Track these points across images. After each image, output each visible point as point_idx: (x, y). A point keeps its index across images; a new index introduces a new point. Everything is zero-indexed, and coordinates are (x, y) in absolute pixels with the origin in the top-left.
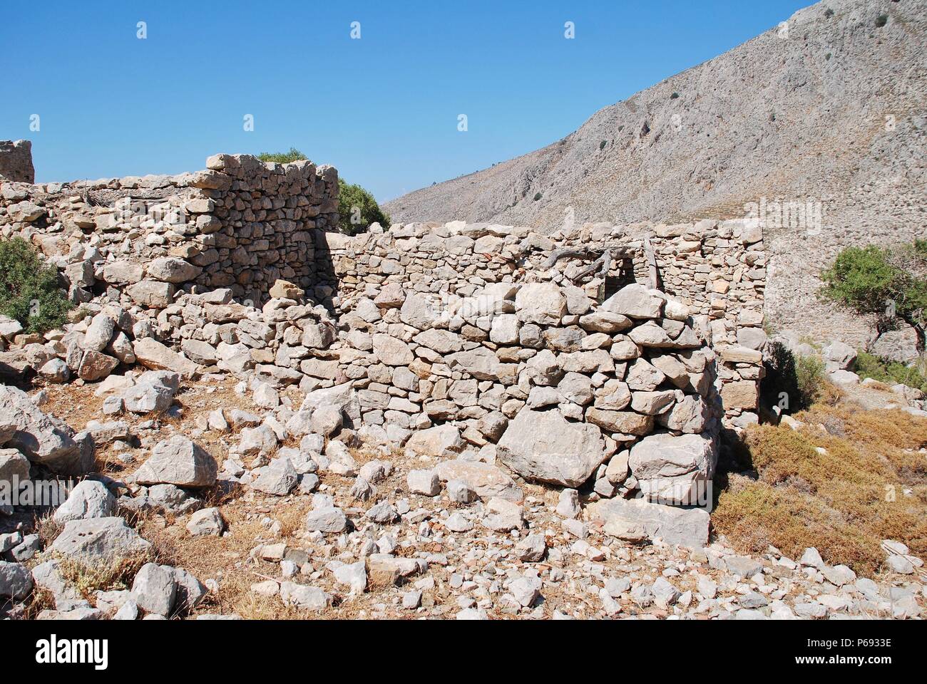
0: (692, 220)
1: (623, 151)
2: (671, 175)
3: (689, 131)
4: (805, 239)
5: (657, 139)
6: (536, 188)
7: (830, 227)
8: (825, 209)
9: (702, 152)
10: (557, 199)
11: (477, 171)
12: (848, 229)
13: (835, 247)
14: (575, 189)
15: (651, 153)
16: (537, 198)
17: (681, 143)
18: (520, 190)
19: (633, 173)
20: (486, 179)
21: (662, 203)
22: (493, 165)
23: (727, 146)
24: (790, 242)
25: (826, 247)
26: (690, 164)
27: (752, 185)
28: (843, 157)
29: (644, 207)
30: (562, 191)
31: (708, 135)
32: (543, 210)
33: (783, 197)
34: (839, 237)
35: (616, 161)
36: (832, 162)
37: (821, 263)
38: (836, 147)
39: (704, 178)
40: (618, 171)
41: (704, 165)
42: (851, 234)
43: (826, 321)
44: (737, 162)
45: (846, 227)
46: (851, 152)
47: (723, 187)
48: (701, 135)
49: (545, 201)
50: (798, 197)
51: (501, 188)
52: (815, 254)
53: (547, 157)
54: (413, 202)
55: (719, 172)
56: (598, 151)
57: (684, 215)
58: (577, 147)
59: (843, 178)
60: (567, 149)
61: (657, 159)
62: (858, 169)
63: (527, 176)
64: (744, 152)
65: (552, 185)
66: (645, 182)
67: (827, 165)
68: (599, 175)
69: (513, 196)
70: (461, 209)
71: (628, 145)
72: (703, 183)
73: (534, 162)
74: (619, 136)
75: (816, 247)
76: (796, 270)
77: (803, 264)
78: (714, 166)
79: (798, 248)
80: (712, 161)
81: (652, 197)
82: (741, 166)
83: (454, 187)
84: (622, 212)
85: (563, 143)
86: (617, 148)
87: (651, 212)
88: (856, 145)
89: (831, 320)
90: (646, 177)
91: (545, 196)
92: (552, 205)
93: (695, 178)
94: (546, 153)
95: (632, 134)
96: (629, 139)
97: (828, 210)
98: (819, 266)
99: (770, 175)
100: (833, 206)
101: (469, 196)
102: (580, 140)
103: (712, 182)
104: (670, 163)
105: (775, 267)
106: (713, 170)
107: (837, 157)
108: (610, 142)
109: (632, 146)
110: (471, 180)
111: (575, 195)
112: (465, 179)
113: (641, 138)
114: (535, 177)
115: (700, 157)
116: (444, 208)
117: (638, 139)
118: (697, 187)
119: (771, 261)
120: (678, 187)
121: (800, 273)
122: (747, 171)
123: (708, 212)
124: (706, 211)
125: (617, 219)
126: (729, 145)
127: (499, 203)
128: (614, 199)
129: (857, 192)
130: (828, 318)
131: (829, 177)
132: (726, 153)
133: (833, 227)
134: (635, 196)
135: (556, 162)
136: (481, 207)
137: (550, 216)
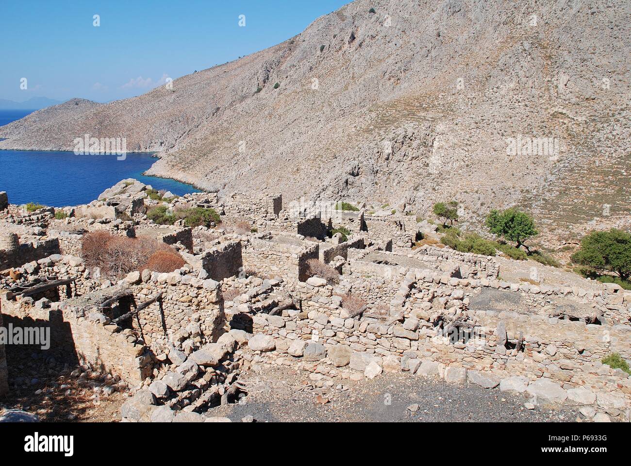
0: (386, 109)
1: (336, 53)
2: (371, 74)
3: (383, 41)
4: (457, 124)
5: (360, 45)
6: (274, 79)
7: (472, 116)
8: (469, 104)
9: (392, 57)
10: (291, 88)
11: (228, 62)
12: (483, 118)
13: (475, 130)
14: (303, 81)
15: (356, 56)
16: (277, 86)
17: (377, 49)
18: (261, 79)
19: (345, 70)
20: (235, 69)
21: (365, 93)
22: (240, 57)
23: (409, 54)
24: (448, 126)
25: (469, 129)
26: (383, 66)
27: (424, 84)
28: (482, 67)
29: (353, 96)
30: (294, 82)
31: (396, 45)
32: (281, 96)
33: (444, 95)
34: (477, 123)
35: (332, 60)
36: (475, 71)
37: (466, 140)
38: (478, 61)
39: (393, 77)
40: (334, 68)
41: (393, 67)
42: (485, 121)
43: (469, 178)
44: (415, 66)
45: (482, 116)
46: (487, 64)
47: (406, 85)
48: (390, 44)
49: (282, 89)
50: (453, 94)
51: (247, 77)
52: (463, 135)
53: (281, 53)
54: (180, 86)
55: (403, 72)
56: (319, 53)
57: (381, 104)
58: (302, 47)
59: (481, 82)
60: (295, 47)
61: (361, 60)
62: (490, 76)
63: (267, 67)
64: (420, 59)
65: (287, 77)
66: (353, 78)
67: (472, 73)
68: (321, 70)
69: (256, 83)
70: (218, 93)
71: (340, 49)
72: (392, 80)
73: (270, 57)
74: (334, 42)
75: (463, 130)
76: (451, 145)
77: (456, 141)
78: (400, 68)
79: (452, 131)
80: (399, 65)
81: (358, 90)
82: (418, 70)
83: (211, 74)
84: (338, 100)
85: (292, 43)
86: (333, 50)
87: (358, 100)
88: (490, 59)
89: (471, 176)
90: (353, 74)
91: (282, 85)
92: (287, 92)
93: (387, 76)
94: (279, 50)
95: (343, 40)
96: (341, 45)
97: (471, 104)
98: (465, 142)
99: (437, 77)
100: (475, 102)
101: (223, 82)
102: (304, 41)
103: (398, 79)
104: (370, 64)
105: (438, 143)
106: (399, 71)
107: (478, 67)
108: (327, 46)
109: (343, 49)
110: (224, 69)
111: (304, 85)
112: (218, 68)
113: (349, 44)
114: (272, 68)
115: (390, 61)
116: (205, 92)
117: (347, 45)
118: (388, 83)
119: (436, 139)
120: (376, 82)
121: (453, 147)
122: (422, 74)
123: (396, 103)
124: (395, 102)
125: (335, 105)
126: (410, 54)
127: (246, 88)
128: (332, 90)
129: (489, 92)
130: (469, 175)
131: (473, 81)
132: (408, 59)
133: (474, 116)
134: (346, 88)
135: (287, 57)
136: (233, 91)
137: (286, 100)
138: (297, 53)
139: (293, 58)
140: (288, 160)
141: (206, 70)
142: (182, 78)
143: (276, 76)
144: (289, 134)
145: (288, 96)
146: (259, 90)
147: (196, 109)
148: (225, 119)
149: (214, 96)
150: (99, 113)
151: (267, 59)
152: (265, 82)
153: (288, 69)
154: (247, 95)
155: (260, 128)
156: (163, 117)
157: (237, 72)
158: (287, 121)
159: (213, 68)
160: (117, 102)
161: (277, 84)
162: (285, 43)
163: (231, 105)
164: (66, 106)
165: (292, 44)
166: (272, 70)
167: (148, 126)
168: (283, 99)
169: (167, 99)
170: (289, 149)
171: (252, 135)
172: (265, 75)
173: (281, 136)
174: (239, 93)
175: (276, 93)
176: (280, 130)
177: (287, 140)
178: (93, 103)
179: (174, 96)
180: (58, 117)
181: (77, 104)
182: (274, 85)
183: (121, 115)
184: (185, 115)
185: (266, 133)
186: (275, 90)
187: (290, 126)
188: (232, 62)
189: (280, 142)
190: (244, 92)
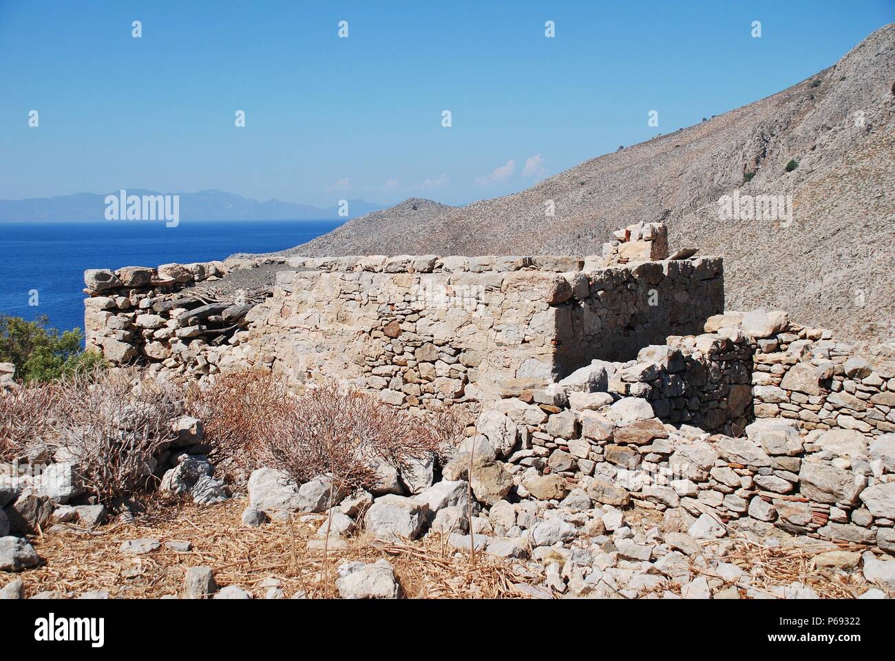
138: (828, 103)
139: (819, 114)
140: (834, 309)
141: (640, 145)
142: (596, 159)
143: (786, 148)
144: (828, 258)
145: (818, 185)
146: (748, 177)
147: (623, 214)
148: (685, 230)
149: (658, 189)
150: (453, 222)
151: (762, 118)
152: (757, 162)
153: (812, 133)
154: (724, 186)
155: (760, 247)
156: (563, 229)
157: (701, 146)
158: (821, 231)
159: (654, 141)
160: (483, 204)
161: (793, 162)
162: (798, 86)
163: (693, 206)
164: (397, 211)
165: (816, 87)
166: (773, 140)
167: (536, 244)
168: (806, 189)
169: (570, 196)
170: (835, 287)
171: (744, 259)
172: (758, 149)
173: (810, 261)
174: (706, 182)
175: (791, 180)
176: (805, 249)
177: (824, 270)
178: (441, 208)
179: (582, 191)
180: (386, 229)
181: (415, 208)
182: (785, 165)
183: (490, 226)
184: (602, 224)
185: (773, 256)
186: (789, 174)
187: (826, 243)
188: (690, 129)
189: (809, 275)
190: (715, 182)
